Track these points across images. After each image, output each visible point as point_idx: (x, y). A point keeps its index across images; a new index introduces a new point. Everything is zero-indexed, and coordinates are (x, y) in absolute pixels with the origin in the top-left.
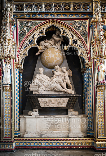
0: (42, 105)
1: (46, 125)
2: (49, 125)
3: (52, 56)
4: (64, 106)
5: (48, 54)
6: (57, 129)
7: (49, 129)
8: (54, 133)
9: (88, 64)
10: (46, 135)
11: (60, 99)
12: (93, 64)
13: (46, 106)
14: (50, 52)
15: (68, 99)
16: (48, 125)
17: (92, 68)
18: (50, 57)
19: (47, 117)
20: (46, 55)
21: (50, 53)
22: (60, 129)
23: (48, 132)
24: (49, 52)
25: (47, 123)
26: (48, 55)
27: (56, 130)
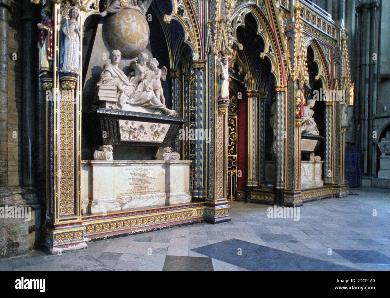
0: (125, 137)
1: (127, 183)
2: (134, 182)
3: (137, 28)
4: (160, 140)
5: (130, 22)
6: (146, 190)
7: (134, 191)
8: (143, 198)
9: (198, 62)
10: (130, 203)
11: (157, 124)
12: (207, 63)
13: (132, 139)
14: (133, 18)
15: (169, 126)
16: (131, 182)
17: (205, 71)
18: (134, 29)
19: (130, 164)
20: (126, 24)
21: (133, 21)
22: (152, 190)
23: (133, 197)
24: (130, 17)
25: (130, 176)
26: (130, 25)
27: (145, 193)
